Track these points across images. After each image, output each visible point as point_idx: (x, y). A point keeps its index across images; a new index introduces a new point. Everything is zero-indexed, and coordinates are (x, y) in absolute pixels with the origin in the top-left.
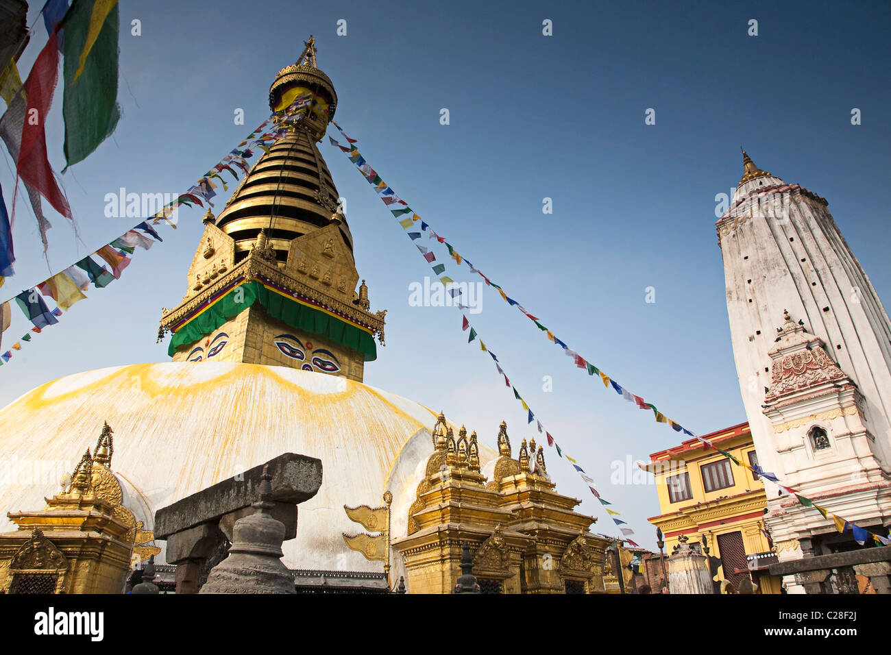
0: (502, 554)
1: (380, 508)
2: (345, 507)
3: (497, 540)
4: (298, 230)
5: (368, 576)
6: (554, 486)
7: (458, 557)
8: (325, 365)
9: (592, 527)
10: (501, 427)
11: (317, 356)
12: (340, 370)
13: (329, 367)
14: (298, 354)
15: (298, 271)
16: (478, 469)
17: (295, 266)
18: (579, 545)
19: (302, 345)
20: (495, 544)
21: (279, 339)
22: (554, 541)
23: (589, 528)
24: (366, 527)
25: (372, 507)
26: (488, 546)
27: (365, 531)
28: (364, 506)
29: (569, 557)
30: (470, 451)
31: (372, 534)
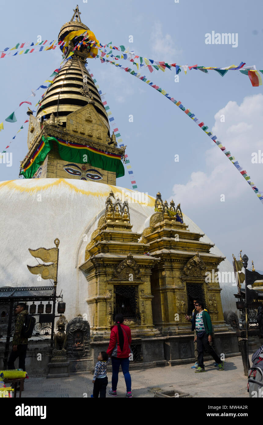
0: (134, 270)
1: (52, 249)
2: (30, 250)
3: (129, 262)
4: (71, 110)
5: (44, 289)
6: (187, 227)
7: (104, 273)
8: (93, 177)
9: (211, 250)
10: (158, 195)
11: (88, 173)
12: (102, 178)
13: (96, 177)
14: (77, 173)
15: (73, 131)
16: (129, 220)
17: (71, 129)
18: (195, 262)
19: (80, 169)
20: (128, 265)
21: (66, 167)
22: (178, 260)
23: (210, 250)
24: (43, 260)
25: (47, 248)
26: (123, 265)
27: (42, 262)
28: (41, 248)
29: (188, 269)
30: (123, 210)
31: (46, 264)
